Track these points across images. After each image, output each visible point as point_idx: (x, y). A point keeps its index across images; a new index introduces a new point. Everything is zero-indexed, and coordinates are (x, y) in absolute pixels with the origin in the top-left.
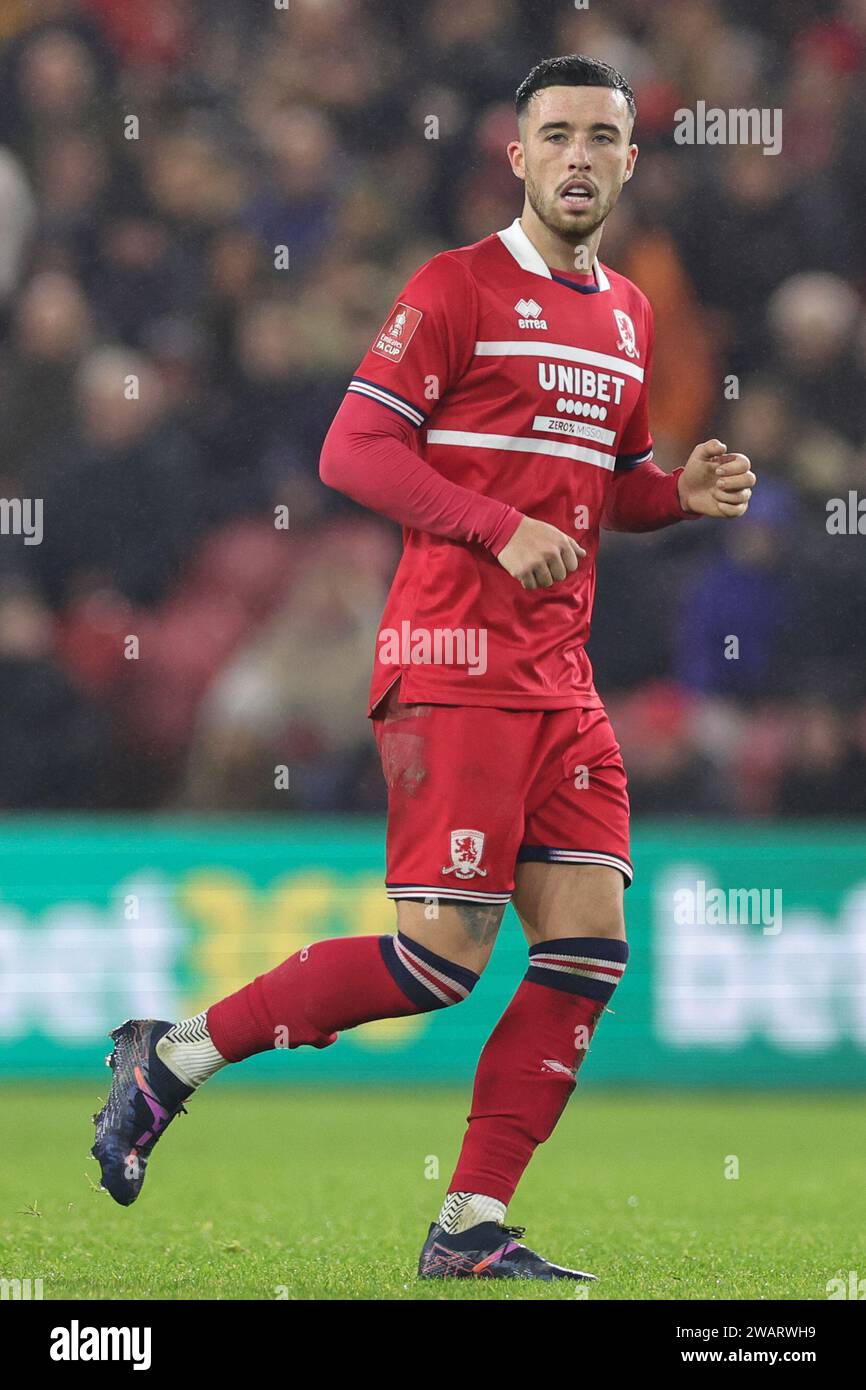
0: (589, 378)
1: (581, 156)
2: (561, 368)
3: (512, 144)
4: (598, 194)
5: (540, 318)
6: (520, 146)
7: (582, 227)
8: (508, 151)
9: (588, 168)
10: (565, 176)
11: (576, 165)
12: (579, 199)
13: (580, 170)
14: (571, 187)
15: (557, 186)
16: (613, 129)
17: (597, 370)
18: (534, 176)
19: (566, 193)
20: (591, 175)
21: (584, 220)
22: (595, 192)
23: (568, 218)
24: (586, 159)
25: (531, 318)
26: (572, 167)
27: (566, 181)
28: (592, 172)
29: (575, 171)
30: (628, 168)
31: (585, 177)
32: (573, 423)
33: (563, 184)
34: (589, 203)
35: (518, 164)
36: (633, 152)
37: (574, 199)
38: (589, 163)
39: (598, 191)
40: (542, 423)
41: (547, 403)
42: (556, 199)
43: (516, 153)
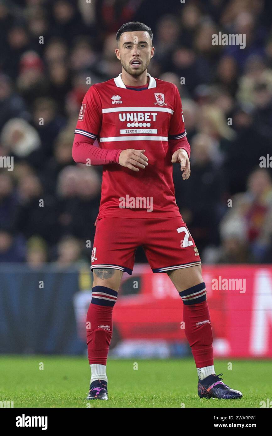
0: (141, 115)
1: (136, 52)
2: (128, 114)
3: (116, 49)
4: (142, 63)
5: (119, 100)
6: (118, 50)
7: (138, 73)
8: (115, 52)
9: (138, 55)
10: (132, 58)
11: (135, 55)
12: (136, 65)
13: (136, 56)
14: (134, 61)
15: (129, 61)
16: (146, 43)
17: (144, 112)
18: (123, 59)
19: (132, 63)
20: (140, 58)
21: (139, 71)
22: (141, 62)
23: (133, 71)
24: (138, 53)
25: (117, 100)
26: (134, 55)
27: (132, 60)
28: (140, 57)
29: (135, 57)
30: (152, 54)
31: (138, 58)
32: (136, 130)
33: (131, 61)
34: (140, 66)
35: (118, 55)
36: (153, 49)
37: (135, 65)
38: (139, 54)
39: (142, 62)
40: (123, 132)
41: (124, 125)
42: (129, 65)
43: (118, 52)
